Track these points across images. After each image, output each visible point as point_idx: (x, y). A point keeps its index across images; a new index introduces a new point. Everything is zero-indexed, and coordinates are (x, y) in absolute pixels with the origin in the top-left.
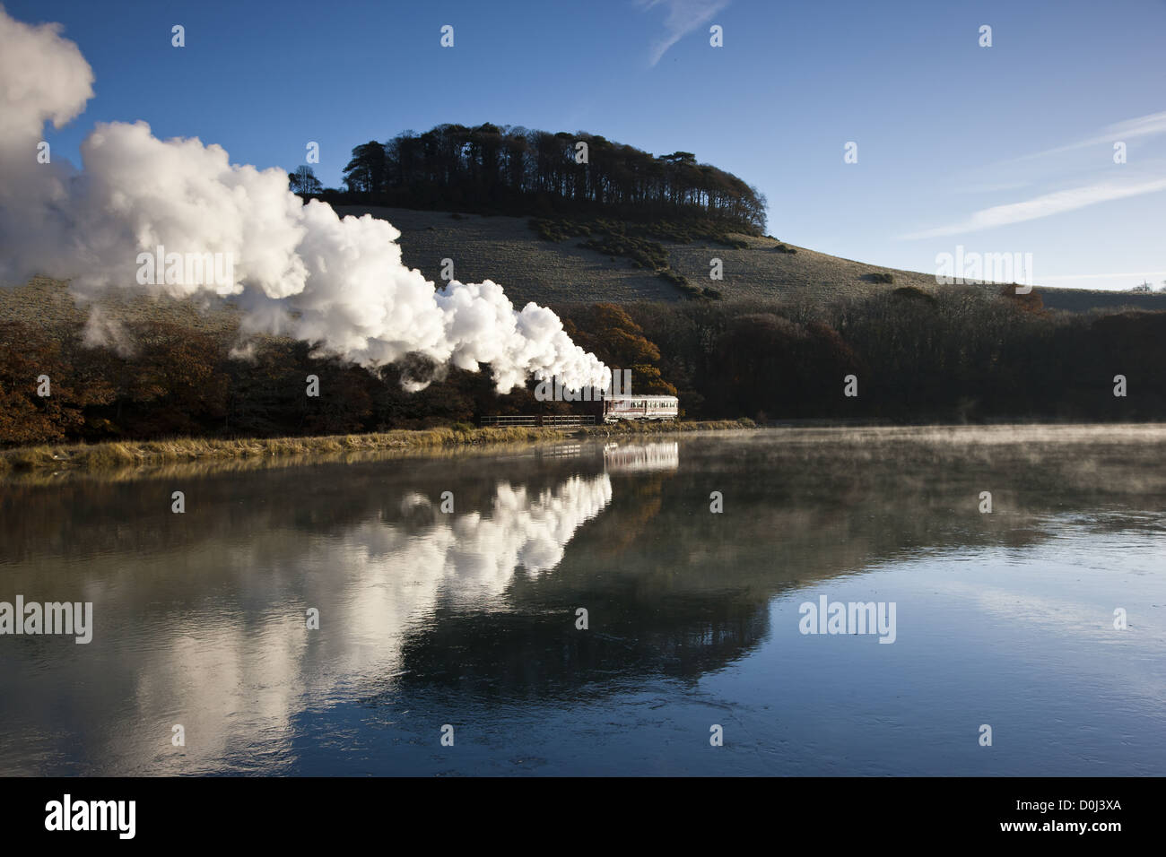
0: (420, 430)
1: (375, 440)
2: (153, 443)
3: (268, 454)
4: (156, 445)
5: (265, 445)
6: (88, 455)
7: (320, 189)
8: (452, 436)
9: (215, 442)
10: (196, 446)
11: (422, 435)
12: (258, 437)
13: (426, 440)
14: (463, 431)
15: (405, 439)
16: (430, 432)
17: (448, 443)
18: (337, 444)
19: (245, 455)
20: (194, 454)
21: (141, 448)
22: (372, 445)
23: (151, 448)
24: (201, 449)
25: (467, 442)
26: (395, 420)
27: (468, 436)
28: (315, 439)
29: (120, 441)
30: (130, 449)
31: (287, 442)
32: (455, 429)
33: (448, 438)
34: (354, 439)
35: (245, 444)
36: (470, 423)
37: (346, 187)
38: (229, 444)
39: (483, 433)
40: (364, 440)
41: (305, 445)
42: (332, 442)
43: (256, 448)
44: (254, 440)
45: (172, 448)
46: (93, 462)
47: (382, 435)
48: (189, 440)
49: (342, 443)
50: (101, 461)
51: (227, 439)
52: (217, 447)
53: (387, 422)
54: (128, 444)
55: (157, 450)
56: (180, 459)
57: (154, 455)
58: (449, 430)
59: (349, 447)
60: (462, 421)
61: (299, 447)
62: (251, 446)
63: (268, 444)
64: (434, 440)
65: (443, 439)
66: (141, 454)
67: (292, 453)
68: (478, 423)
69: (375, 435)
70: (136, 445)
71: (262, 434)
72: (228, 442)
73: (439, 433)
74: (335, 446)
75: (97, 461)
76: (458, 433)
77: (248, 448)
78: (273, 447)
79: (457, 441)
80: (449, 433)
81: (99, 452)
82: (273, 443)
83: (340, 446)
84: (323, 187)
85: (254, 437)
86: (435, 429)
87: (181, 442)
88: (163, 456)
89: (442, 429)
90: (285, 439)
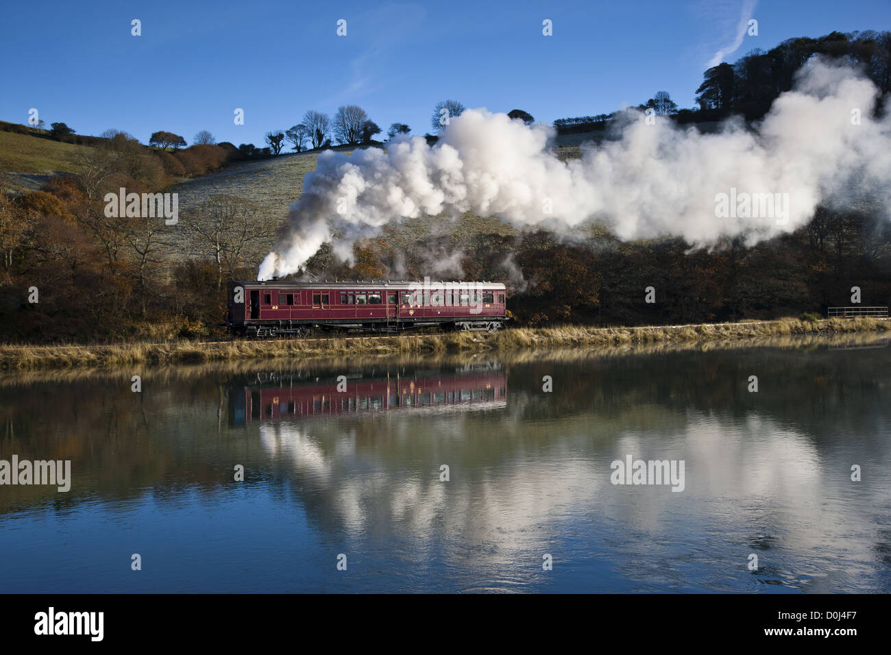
0: (769, 320)
1: (727, 329)
2: (544, 330)
3: (635, 341)
4: (547, 331)
5: (632, 332)
6: (498, 338)
7: (675, 111)
8: (799, 325)
9: (592, 329)
10: (577, 332)
11: (771, 325)
12: (626, 326)
13: (775, 329)
14: (811, 321)
15: (754, 328)
16: (779, 322)
17: (796, 333)
18: (693, 332)
19: (617, 342)
20: (575, 339)
21: (537, 333)
22: (725, 333)
23: (543, 333)
24: (581, 334)
25: (814, 332)
26: (744, 311)
27: (815, 326)
28: (674, 327)
29: (520, 328)
30: (528, 334)
31: (651, 330)
32: (802, 319)
33: (796, 327)
34: (709, 328)
35: (616, 331)
36: (817, 314)
37: (698, 106)
38: (604, 331)
39: (831, 323)
40: (717, 328)
41: (665, 332)
42: (689, 330)
43: (625, 334)
44: (623, 328)
45: (559, 334)
46: (501, 344)
47: (734, 324)
48: (572, 327)
49: (698, 330)
50: (507, 344)
51: (602, 326)
52: (594, 334)
53: (737, 312)
54: (526, 330)
55: (548, 336)
56: (566, 344)
57: (545, 339)
58: (797, 320)
59: (704, 335)
60: (809, 312)
61: (661, 334)
62: (621, 333)
63: (635, 331)
64: (782, 329)
65: (791, 328)
66: (535, 338)
67: (656, 340)
68: (824, 314)
69: (727, 324)
70: (531, 331)
71: (630, 323)
72: (602, 329)
73: (787, 323)
74: (691, 334)
75: (504, 344)
76: (805, 323)
77: (619, 335)
78: (639, 334)
79: (805, 330)
80: (797, 323)
81: (505, 337)
82: (640, 330)
83: (696, 334)
84: (678, 108)
85: (623, 325)
86: (782, 318)
87: (565, 328)
88: (552, 340)
89: (789, 319)
90: (649, 327)
